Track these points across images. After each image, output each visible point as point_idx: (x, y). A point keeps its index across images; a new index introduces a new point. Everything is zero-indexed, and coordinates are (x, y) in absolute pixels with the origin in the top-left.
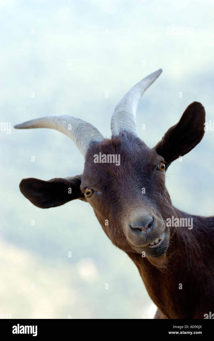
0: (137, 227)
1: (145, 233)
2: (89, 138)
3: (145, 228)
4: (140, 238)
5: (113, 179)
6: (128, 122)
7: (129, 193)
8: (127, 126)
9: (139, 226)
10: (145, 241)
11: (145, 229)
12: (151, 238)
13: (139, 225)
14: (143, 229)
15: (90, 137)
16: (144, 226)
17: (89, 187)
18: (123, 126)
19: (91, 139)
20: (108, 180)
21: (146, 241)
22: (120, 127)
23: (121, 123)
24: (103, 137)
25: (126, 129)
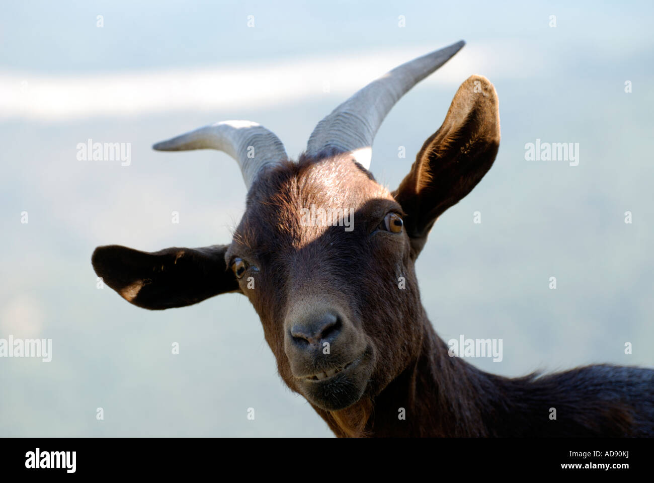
0: (299, 334)
1: (315, 348)
2: (262, 162)
3: (315, 338)
4: (304, 358)
5: (283, 240)
6: (347, 134)
7: (302, 267)
8: (343, 140)
9: (303, 334)
10: (312, 365)
11: (316, 341)
12: (325, 361)
13: (304, 332)
14: (311, 340)
15: (264, 158)
16: (313, 334)
17: (238, 255)
18: (333, 140)
19: (265, 162)
20: (275, 242)
21: (314, 366)
22: (327, 142)
23: (333, 134)
24: (286, 157)
25: (338, 145)
